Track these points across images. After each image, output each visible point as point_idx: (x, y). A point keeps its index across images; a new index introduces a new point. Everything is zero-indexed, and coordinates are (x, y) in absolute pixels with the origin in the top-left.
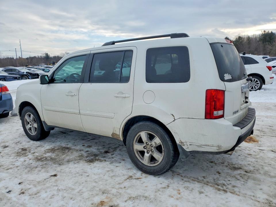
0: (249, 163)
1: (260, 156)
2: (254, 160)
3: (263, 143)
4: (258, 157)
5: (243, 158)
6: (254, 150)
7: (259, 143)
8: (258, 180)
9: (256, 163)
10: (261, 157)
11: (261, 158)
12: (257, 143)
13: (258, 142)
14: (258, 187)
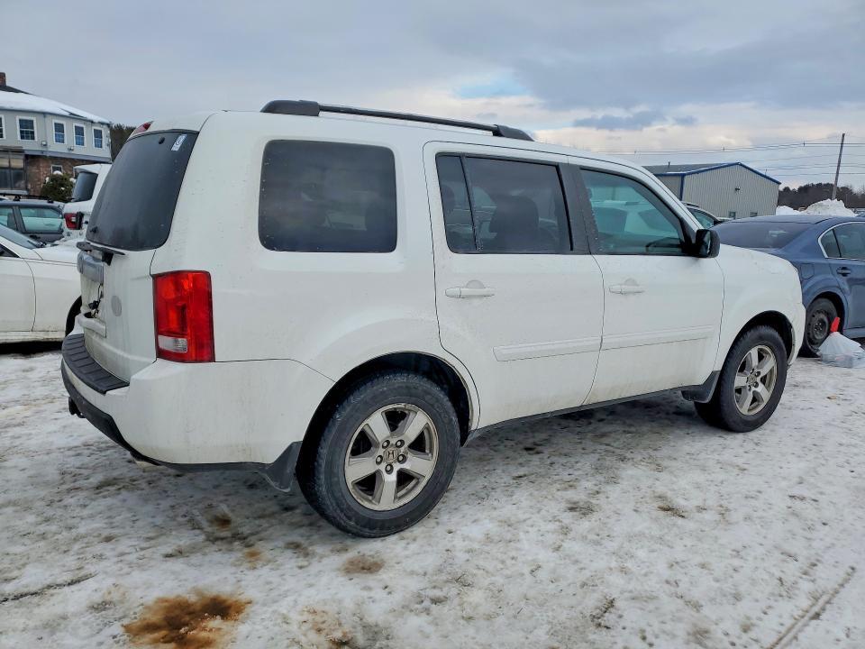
0: (86, 512)
1: (72, 553)
2: (82, 530)
3: (99, 638)
4: (76, 547)
5: (118, 518)
6: (104, 564)
7: (117, 629)
8: (38, 484)
9: (70, 522)
10: (65, 552)
11: (64, 548)
12: (126, 622)
13: (128, 629)
14: (32, 472)
